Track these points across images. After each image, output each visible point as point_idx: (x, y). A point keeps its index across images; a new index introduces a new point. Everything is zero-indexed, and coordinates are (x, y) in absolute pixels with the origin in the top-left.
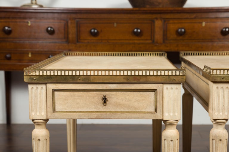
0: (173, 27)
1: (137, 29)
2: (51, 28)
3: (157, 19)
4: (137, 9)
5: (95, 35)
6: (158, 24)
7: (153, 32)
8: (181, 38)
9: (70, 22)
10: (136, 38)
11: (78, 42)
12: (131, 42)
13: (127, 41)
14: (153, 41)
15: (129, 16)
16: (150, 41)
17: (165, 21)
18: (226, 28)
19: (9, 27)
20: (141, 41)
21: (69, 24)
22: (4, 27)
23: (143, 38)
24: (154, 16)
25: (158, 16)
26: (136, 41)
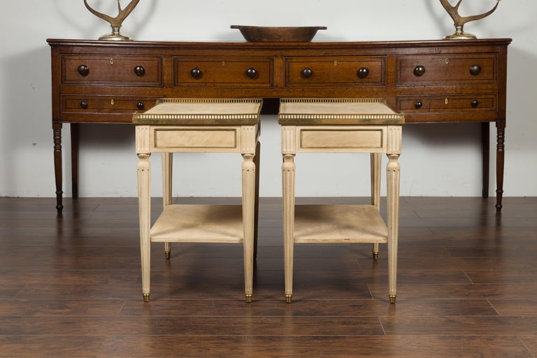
0: (297, 67)
1: (252, 69)
2: (140, 67)
3: (276, 56)
4: (252, 44)
5: (197, 76)
6: (279, 62)
7: (271, 74)
8: (307, 80)
9: (164, 59)
10: (251, 81)
11: (175, 85)
12: (243, 85)
13: (238, 85)
14: (272, 85)
15: (242, 52)
16: (269, 85)
17: (287, 58)
18: (363, 69)
19: (85, 66)
20: (257, 85)
21: (164, 63)
22: (81, 66)
23: (258, 80)
24: (273, 53)
25: (278, 52)
26: (250, 85)
